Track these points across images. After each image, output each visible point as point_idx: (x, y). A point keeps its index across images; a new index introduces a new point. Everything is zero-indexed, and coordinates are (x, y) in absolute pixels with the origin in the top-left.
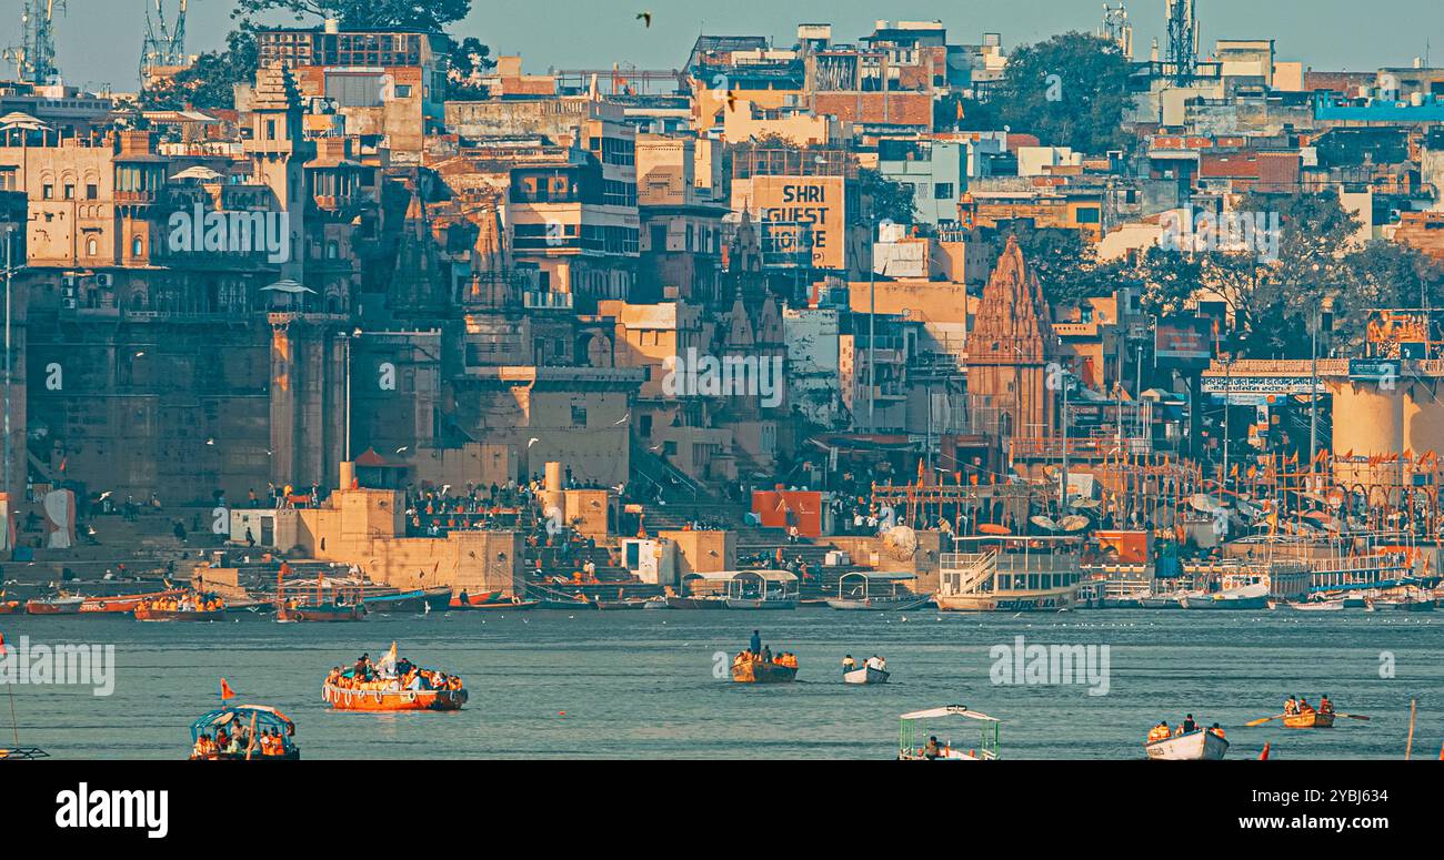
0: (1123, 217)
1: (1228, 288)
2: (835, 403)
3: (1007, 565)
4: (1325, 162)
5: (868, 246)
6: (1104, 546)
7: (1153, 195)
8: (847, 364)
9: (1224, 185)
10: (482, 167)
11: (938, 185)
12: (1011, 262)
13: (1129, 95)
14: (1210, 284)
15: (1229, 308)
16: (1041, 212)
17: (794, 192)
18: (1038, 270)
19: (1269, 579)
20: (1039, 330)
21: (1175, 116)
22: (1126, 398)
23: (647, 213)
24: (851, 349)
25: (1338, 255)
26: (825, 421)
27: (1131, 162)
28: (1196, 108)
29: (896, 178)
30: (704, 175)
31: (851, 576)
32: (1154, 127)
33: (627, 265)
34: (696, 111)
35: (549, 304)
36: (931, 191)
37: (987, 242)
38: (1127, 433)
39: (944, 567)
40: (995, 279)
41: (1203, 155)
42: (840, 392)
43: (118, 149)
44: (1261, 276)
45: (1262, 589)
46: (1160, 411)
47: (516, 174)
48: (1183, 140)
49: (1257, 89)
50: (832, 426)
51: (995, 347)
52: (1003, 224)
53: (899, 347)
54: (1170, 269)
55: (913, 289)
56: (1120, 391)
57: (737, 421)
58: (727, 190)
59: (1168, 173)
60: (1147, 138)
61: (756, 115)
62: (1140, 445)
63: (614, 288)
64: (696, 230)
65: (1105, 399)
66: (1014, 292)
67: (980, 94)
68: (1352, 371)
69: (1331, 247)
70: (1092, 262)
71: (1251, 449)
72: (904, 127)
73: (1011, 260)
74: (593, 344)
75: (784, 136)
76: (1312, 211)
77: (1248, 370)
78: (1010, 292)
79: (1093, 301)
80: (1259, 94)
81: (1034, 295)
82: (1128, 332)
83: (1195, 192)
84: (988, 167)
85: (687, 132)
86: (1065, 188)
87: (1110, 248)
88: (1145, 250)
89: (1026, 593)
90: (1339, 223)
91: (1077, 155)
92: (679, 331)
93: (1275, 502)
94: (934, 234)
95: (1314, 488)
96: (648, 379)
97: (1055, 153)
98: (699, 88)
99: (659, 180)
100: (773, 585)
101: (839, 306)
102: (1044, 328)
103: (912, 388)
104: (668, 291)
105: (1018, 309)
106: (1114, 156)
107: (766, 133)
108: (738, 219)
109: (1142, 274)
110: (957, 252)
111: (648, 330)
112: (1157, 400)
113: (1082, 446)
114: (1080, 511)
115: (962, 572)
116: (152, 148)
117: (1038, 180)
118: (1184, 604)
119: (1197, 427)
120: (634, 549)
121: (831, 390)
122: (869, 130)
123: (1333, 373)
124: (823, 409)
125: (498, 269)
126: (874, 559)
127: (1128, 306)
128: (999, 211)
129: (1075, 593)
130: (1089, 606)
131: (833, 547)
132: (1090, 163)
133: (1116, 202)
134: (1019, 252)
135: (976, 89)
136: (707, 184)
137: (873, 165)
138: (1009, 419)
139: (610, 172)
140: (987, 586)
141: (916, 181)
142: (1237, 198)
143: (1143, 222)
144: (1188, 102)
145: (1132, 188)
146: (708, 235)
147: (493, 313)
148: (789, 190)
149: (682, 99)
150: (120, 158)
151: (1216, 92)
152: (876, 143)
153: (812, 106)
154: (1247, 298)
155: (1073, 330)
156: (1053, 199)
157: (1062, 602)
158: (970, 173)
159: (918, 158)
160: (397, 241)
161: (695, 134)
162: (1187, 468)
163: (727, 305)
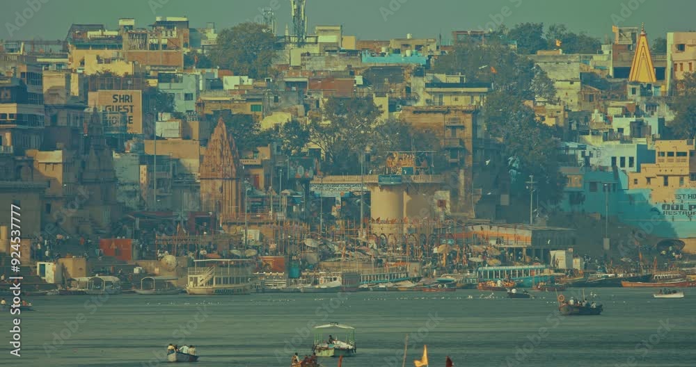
0: (272, 109)
1: (322, 142)
2: (138, 197)
3: (220, 273)
4: (366, 82)
5: (152, 123)
6: (264, 263)
7: (287, 98)
8: (143, 179)
9: (320, 94)
11: (186, 95)
12: (220, 131)
13: (275, 51)
14: (313, 140)
15: (322, 151)
16: (235, 107)
17: (118, 98)
18: (234, 135)
19: (341, 279)
20: (234, 162)
21: (296, 61)
22: (274, 194)
23: (48, 108)
24: (145, 172)
25: (373, 126)
26: (134, 207)
27: (276, 83)
28: (306, 57)
29: (166, 91)
30: (75, 89)
31: (146, 279)
32: (287, 66)
33: (39, 132)
34: (71, 60)
35: (2, 151)
36: (183, 97)
37: (209, 121)
38: (275, 211)
39: (190, 274)
40: (213, 138)
41: (309, 80)
42: (140, 192)
44: (337, 136)
45: (338, 283)
46: (291, 200)
48: (300, 73)
49: (335, 49)
50: (137, 208)
51: (213, 170)
52: (216, 112)
53: (168, 171)
54: (295, 133)
55: (174, 143)
56: (272, 191)
57: (92, 206)
58: (86, 97)
59: (294, 88)
60: (283, 72)
61: (99, 60)
62: (281, 216)
63: (33, 144)
64: (72, 116)
65: (264, 194)
66: (222, 145)
67: (205, 51)
68: (380, 181)
69: (369, 122)
70: (258, 130)
71: (333, 217)
72: (170, 67)
73: (220, 129)
74: (23, 171)
75: (113, 71)
76: (360, 105)
77: (331, 180)
78: (220, 145)
79: (259, 149)
80: (336, 51)
81: (231, 145)
82: (275, 163)
83: (306, 97)
84: (209, 85)
85: (68, 70)
86: (245, 95)
87: (267, 123)
88: (283, 125)
89: (228, 286)
90: (374, 111)
91: (250, 80)
92: (64, 164)
93: (344, 242)
94: (185, 117)
95: (362, 235)
96: (49, 187)
97: (241, 79)
98: (72, 49)
99: (54, 92)
100: (108, 283)
101: (139, 152)
102: (236, 161)
103: (174, 190)
104: (59, 145)
105: (224, 152)
106: (268, 80)
107: (104, 69)
108: (92, 110)
109: (281, 136)
110: (195, 126)
111: (49, 163)
112: (289, 195)
113: (254, 217)
114: (254, 247)
115: (198, 276)
117: (233, 92)
118: (302, 290)
119: (308, 208)
120: (43, 267)
121: (136, 191)
122: (153, 68)
123: (371, 181)
124: (133, 201)
126: (157, 270)
127: (275, 151)
128: (214, 106)
129: (251, 286)
130: (257, 291)
131: (137, 265)
132: (256, 83)
133: (269, 102)
134: (224, 126)
135: (203, 49)
136: (77, 94)
137: (155, 85)
138: (220, 204)
139: (30, 89)
140: (210, 282)
141: (176, 92)
142: (326, 100)
143: (282, 111)
144: (303, 55)
145: (276, 95)
148: (116, 97)
149: (65, 53)
151: (315, 50)
152: (156, 74)
153: (126, 57)
154: (331, 147)
155: (249, 162)
156: (240, 101)
157: (245, 290)
158: (201, 89)
159: (176, 81)
161: (71, 70)
162: (304, 226)
163: (87, 150)
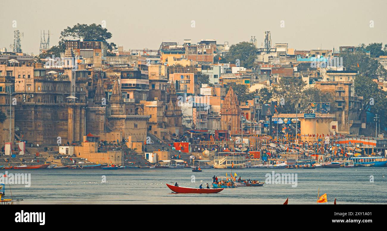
0: (255, 82)
1: (278, 98)
2: (192, 123)
3: (229, 159)
4: (299, 70)
5: (199, 88)
6: (251, 154)
7: (262, 77)
8: (195, 114)
9: (277, 75)
10: (115, 71)
11: (214, 75)
13: (256, 55)
14: (274, 97)
15: (278, 102)
16: (237, 81)
19: (286, 162)
20: (237, 107)
21: (266, 60)
22: (256, 122)
23: (151, 81)
24: (195, 111)
25: (302, 91)
26: (190, 127)
27: (257, 70)
28: (271, 58)
29: (205, 74)
30: (163, 73)
31: (196, 161)
32: (262, 63)
33: (146, 92)
34: (162, 59)
35: (129, 101)
36: (213, 77)
37: (225, 88)
38: (256, 130)
39: (215, 159)
40: (227, 96)
41: (272, 69)
42: (193, 121)
43: (35, 67)
44: (285, 95)
45: (285, 164)
46: (263, 125)
47: (122, 72)
48: (268, 66)
49: (284, 54)
50: (191, 128)
51: (227, 111)
52: (229, 84)
53: (206, 111)
54: (265, 94)
56: (254, 120)
57: (171, 127)
58: (168, 76)
59: (265, 73)
60: (260, 65)
61: (175, 60)
62: (259, 132)
63: (144, 98)
64: (161, 85)
65: (251, 122)
67: (224, 55)
68: (305, 116)
69: (300, 89)
70: (248, 92)
71: (283, 133)
72: (207, 62)
73: (231, 92)
74: (139, 110)
75: (181, 64)
76: (296, 81)
77: (282, 116)
78: (230, 99)
79: (248, 101)
80: (284, 55)
81: (235, 99)
82: (256, 107)
83: (271, 77)
84: (225, 71)
86: (242, 76)
87: (252, 89)
88: (260, 90)
89: (233, 165)
90: (302, 84)
91: (245, 69)
92: (158, 107)
94: (214, 86)
95: (297, 141)
96: (151, 118)
97: (240, 68)
98: (162, 54)
99: (153, 74)
100: (178, 163)
103: (209, 120)
105: (232, 102)
106: (253, 69)
107: (177, 64)
108: (171, 82)
109: (259, 95)
110: (218, 91)
111: (151, 107)
112: (262, 122)
113: (246, 132)
114: (245, 147)
115: (219, 160)
116: (42, 66)
117: (236, 74)
118: (268, 167)
119: (271, 129)
120: (148, 155)
121: (191, 120)
122: (199, 63)
123: (301, 117)
124: (189, 124)
125: (118, 93)
126: (200, 157)
127: (256, 102)
128: (228, 81)
129: (244, 165)
130: (247, 168)
131: (191, 155)
132: (248, 71)
133: (253, 79)
134: (232, 90)
135: (223, 54)
136: (164, 75)
137: (200, 71)
138: (230, 127)
139: (143, 72)
140: (225, 163)
141: (210, 74)
142: (280, 78)
143: (259, 83)
144: (269, 57)
145: (257, 76)
146: (164, 86)
147: (117, 103)
148: (182, 76)
149: (158, 56)
150: (35, 69)
151: (275, 55)
152: (201, 66)
153: (187, 58)
155: (244, 107)
156: (239, 78)
157: (241, 167)
158: (222, 73)
159: (210, 69)
160: (96, 87)
161: (161, 64)
162: (269, 137)
163: (168, 101)
